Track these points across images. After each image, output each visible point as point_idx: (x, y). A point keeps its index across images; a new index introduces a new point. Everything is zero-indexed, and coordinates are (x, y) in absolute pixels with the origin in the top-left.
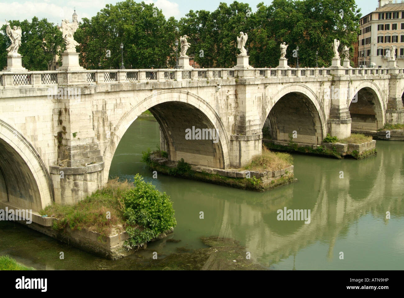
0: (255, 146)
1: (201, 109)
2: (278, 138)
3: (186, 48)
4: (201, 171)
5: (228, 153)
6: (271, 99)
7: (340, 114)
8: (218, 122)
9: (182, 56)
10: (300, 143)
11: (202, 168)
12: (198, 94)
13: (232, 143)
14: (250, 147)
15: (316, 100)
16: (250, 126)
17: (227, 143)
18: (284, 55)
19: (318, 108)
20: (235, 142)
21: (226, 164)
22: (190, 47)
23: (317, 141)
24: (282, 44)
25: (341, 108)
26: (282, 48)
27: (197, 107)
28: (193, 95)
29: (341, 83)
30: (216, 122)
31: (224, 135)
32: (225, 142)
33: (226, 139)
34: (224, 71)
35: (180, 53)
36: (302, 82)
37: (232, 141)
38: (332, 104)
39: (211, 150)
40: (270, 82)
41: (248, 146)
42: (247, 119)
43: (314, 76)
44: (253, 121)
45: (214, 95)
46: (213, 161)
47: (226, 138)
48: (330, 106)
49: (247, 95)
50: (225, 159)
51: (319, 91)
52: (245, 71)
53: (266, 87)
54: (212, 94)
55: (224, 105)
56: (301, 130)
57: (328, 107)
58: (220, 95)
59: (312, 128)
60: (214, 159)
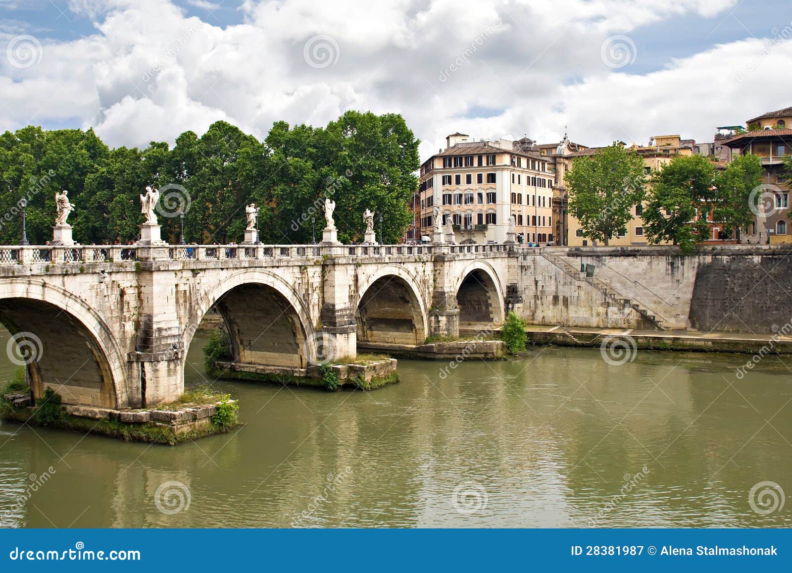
0: (169, 370)
1: (70, 311)
2: (243, 359)
3: (66, 213)
4: (81, 415)
5: (123, 383)
6: (206, 294)
7: (335, 318)
8: (103, 331)
9: (58, 224)
10: (276, 366)
11: (82, 408)
12: (64, 286)
13: (131, 366)
14: (159, 372)
15: (294, 297)
16: (161, 338)
17: (121, 367)
18: (253, 225)
19: (298, 308)
20: (135, 365)
21: (120, 401)
22: (73, 210)
23: (300, 362)
24: (250, 206)
25: (337, 307)
26: (249, 214)
27: (63, 306)
28: (54, 288)
29: (337, 268)
30: (101, 332)
31: (115, 354)
32: (117, 364)
33: (119, 360)
34: (115, 250)
35: (57, 219)
36: (265, 267)
37: (130, 362)
38: (323, 302)
39: (97, 378)
40: (205, 267)
41: (156, 371)
42: (155, 327)
43: (290, 257)
44: (166, 330)
45: (95, 287)
46: (101, 396)
47: (120, 357)
48: (321, 305)
49: (155, 287)
50: (118, 392)
51: (300, 281)
52: (152, 249)
53: (197, 274)
54: (92, 288)
55: (116, 303)
56: (276, 345)
57: (316, 308)
58: (107, 287)
59: (292, 341)
60: (101, 392)
